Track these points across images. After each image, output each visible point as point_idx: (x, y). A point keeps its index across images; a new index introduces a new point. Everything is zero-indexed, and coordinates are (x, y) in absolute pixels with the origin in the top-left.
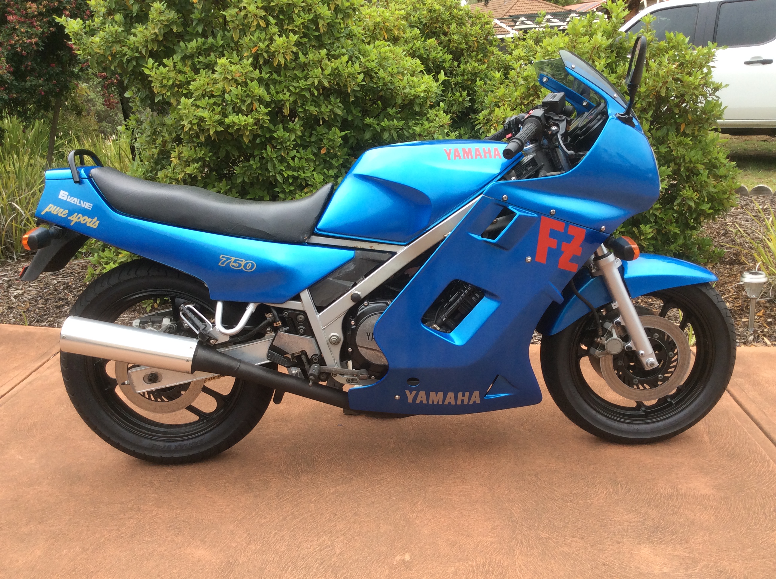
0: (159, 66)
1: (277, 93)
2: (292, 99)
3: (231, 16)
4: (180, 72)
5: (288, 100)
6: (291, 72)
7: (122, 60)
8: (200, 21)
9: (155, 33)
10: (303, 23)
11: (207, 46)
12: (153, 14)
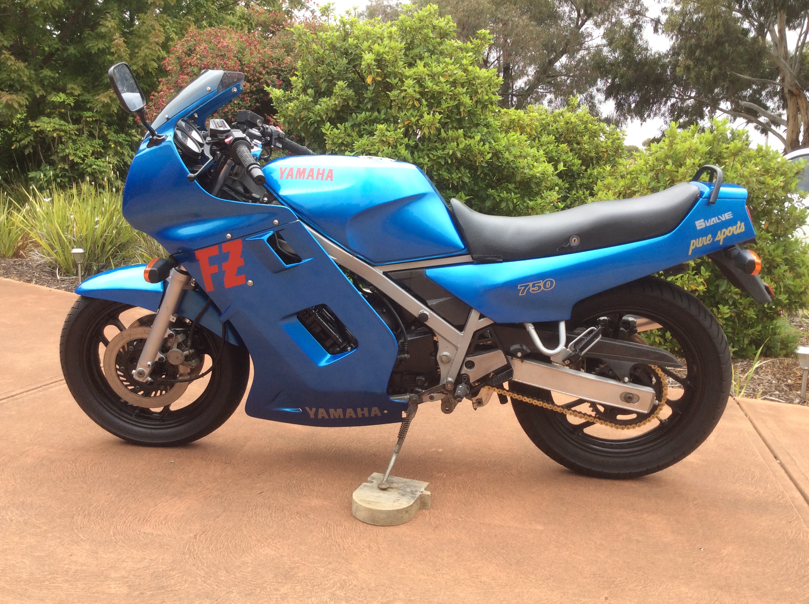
0: (333, 128)
1: (419, 158)
2: (430, 164)
3: (395, 96)
4: (349, 135)
5: (426, 164)
6: (433, 144)
7: (307, 123)
8: (371, 99)
9: (335, 104)
10: (448, 107)
11: (372, 118)
12: (336, 90)
